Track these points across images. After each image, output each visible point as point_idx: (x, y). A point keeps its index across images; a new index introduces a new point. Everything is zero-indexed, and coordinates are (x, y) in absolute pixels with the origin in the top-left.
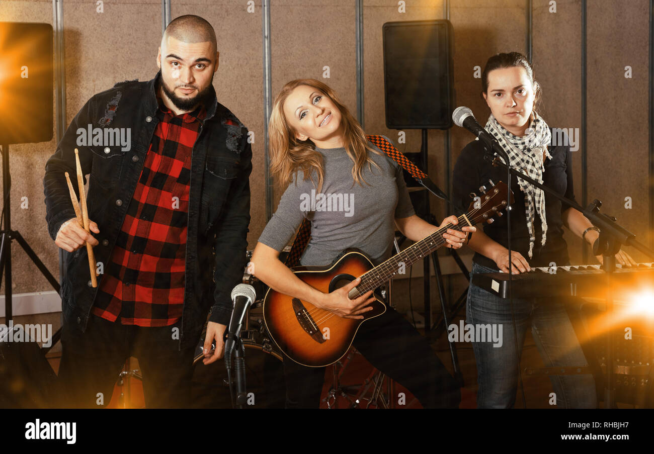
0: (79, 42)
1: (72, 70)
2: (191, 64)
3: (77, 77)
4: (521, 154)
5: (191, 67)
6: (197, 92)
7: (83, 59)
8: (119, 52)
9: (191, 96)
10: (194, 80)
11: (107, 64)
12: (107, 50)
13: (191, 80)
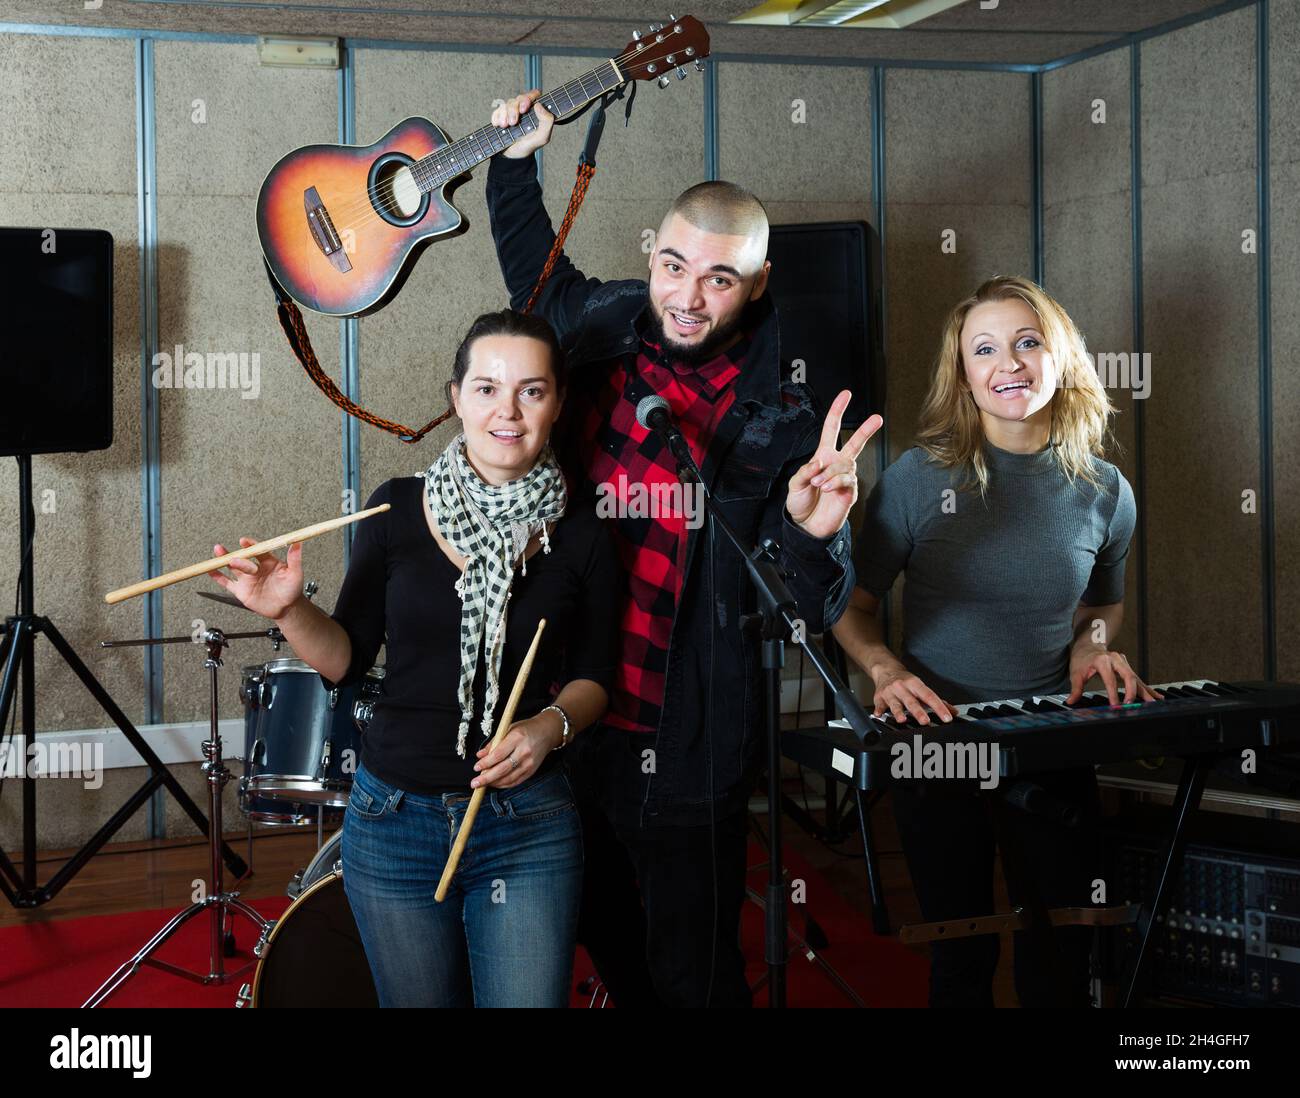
0: (185, 268)
1: (172, 318)
2: (702, 274)
3: (182, 332)
4: (487, 527)
5: (700, 281)
6: (706, 328)
7: (192, 298)
8: (259, 285)
9: (691, 341)
10: (703, 304)
11: (236, 308)
12: (238, 282)
13: (697, 304)
